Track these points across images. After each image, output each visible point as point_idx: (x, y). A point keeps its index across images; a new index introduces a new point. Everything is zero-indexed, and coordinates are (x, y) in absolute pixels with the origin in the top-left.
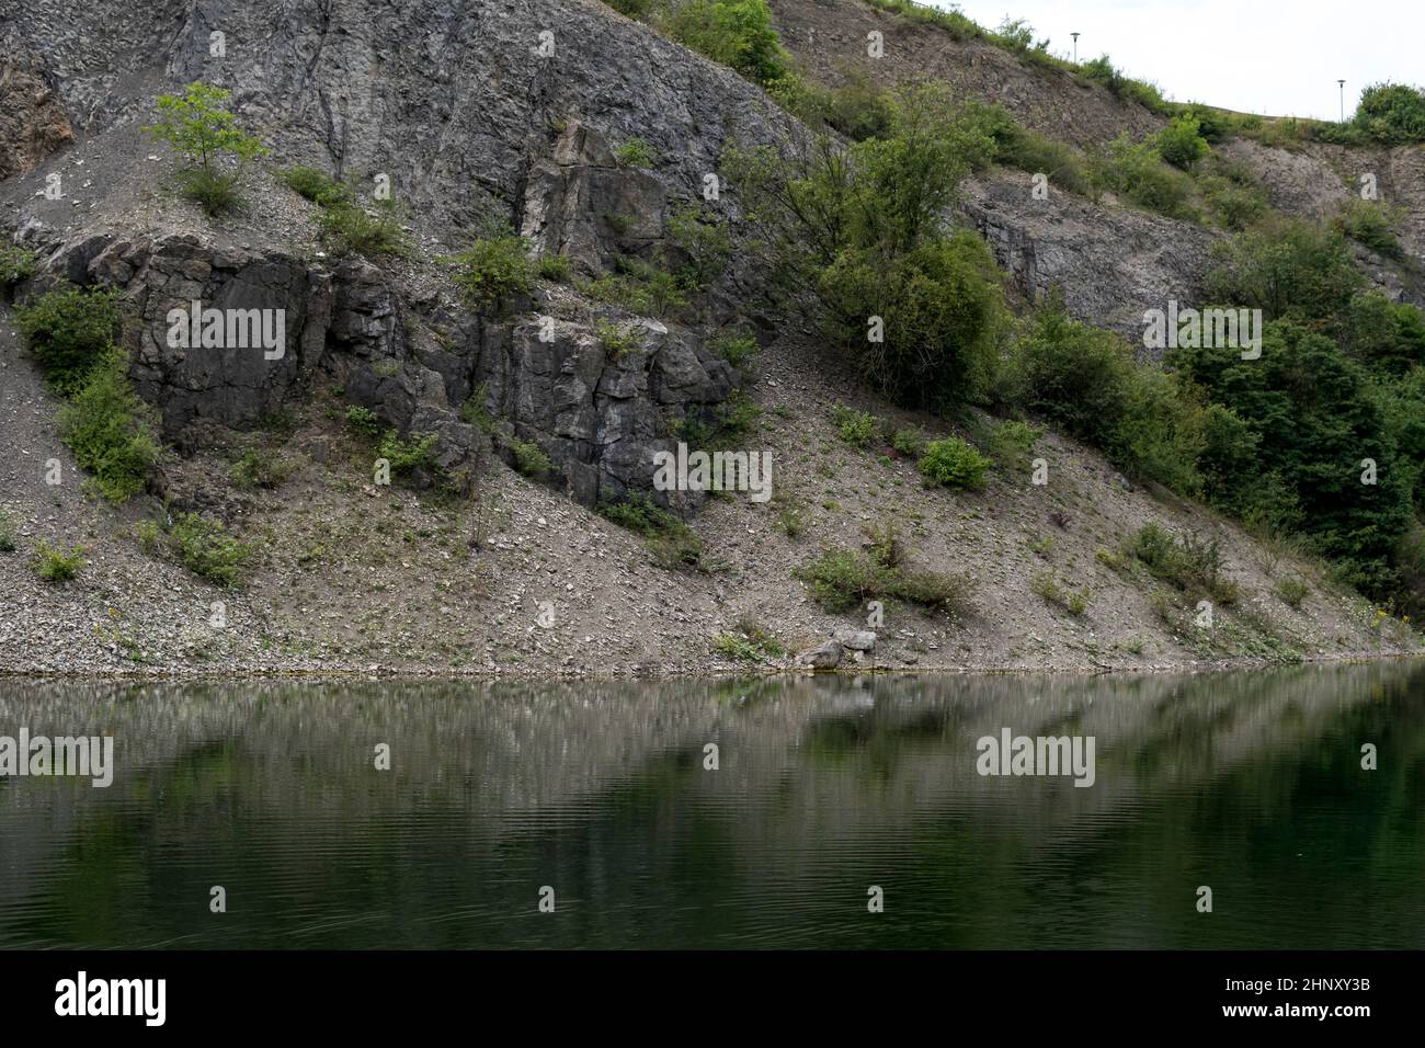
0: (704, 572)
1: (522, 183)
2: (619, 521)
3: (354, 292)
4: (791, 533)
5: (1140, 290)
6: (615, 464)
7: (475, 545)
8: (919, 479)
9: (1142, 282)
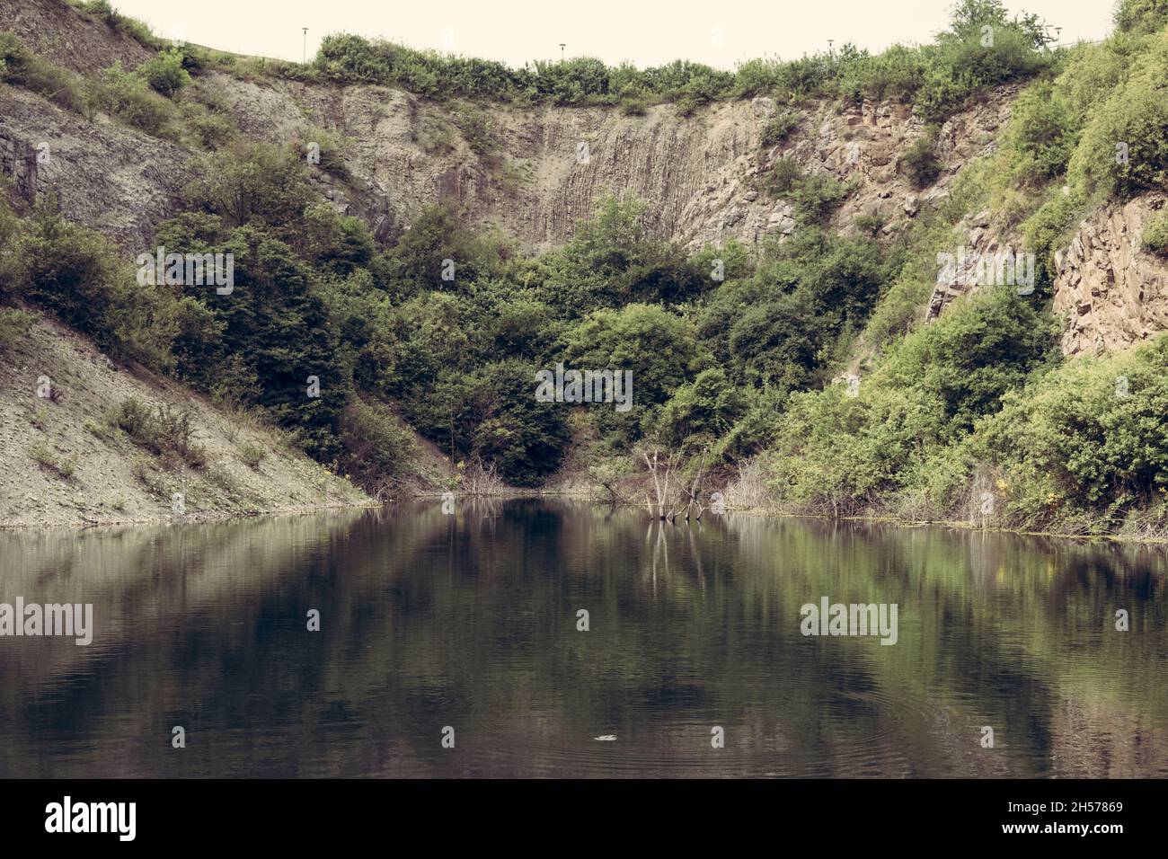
5: (126, 198)
9: (129, 191)
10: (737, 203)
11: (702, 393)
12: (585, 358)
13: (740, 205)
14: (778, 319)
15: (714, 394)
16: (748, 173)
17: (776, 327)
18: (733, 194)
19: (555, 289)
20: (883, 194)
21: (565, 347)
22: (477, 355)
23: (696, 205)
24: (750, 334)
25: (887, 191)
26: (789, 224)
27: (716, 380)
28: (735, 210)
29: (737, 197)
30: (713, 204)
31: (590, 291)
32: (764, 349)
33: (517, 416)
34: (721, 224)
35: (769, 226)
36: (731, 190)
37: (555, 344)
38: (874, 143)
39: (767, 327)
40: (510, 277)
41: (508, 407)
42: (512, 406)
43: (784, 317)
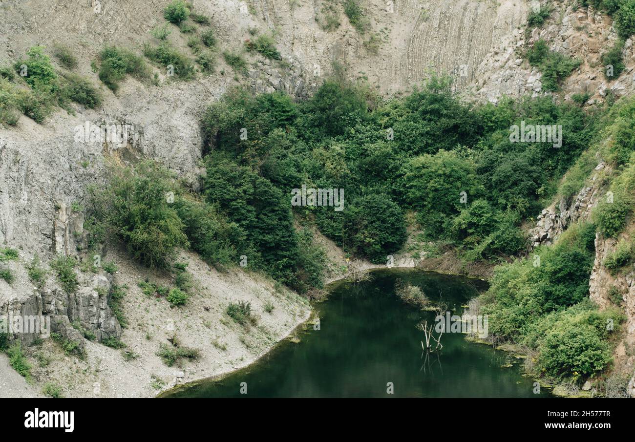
0: (134, 358)
1: (54, 231)
2: (110, 346)
3: (46, 299)
4: (148, 338)
5: (182, 134)
6: (105, 328)
7: (97, 371)
8: (169, 304)
9: (182, 129)
10: (510, 67)
11: (473, 214)
12: (414, 183)
13: (511, 68)
14: (518, 170)
15: (480, 216)
16: (518, 45)
17: (516, 176)
18: (508, 59)
19: (399, 132)
20: (591, 78)
21: (404, 175)
22: (356, 181)
23: (486, 65)
24: (502, 179)
25: (594, 76)
26: (538, 86)
27: (482, 208)
28: (508, 72)
29: (510, 63)
30: (497, 64)
31: (419, 134)
32: (510, 187)
33: (376, 228)
34: (500, 80)
35: (527, 85)
36: (508, 56)
37: (398, 173)
38: (590, 39)
39: (511, 176)
40: (374, 120)
41: (372, 223)
42: (374, 222)
43: (521, 169)
